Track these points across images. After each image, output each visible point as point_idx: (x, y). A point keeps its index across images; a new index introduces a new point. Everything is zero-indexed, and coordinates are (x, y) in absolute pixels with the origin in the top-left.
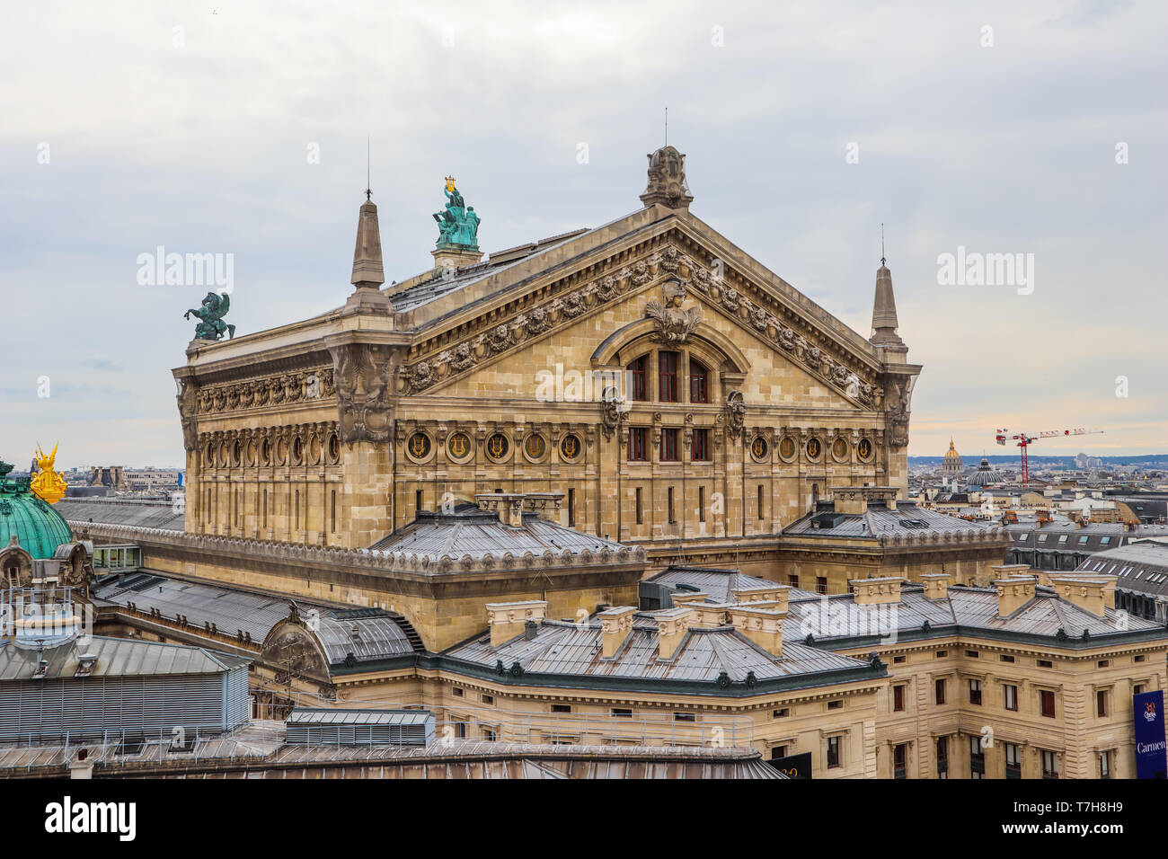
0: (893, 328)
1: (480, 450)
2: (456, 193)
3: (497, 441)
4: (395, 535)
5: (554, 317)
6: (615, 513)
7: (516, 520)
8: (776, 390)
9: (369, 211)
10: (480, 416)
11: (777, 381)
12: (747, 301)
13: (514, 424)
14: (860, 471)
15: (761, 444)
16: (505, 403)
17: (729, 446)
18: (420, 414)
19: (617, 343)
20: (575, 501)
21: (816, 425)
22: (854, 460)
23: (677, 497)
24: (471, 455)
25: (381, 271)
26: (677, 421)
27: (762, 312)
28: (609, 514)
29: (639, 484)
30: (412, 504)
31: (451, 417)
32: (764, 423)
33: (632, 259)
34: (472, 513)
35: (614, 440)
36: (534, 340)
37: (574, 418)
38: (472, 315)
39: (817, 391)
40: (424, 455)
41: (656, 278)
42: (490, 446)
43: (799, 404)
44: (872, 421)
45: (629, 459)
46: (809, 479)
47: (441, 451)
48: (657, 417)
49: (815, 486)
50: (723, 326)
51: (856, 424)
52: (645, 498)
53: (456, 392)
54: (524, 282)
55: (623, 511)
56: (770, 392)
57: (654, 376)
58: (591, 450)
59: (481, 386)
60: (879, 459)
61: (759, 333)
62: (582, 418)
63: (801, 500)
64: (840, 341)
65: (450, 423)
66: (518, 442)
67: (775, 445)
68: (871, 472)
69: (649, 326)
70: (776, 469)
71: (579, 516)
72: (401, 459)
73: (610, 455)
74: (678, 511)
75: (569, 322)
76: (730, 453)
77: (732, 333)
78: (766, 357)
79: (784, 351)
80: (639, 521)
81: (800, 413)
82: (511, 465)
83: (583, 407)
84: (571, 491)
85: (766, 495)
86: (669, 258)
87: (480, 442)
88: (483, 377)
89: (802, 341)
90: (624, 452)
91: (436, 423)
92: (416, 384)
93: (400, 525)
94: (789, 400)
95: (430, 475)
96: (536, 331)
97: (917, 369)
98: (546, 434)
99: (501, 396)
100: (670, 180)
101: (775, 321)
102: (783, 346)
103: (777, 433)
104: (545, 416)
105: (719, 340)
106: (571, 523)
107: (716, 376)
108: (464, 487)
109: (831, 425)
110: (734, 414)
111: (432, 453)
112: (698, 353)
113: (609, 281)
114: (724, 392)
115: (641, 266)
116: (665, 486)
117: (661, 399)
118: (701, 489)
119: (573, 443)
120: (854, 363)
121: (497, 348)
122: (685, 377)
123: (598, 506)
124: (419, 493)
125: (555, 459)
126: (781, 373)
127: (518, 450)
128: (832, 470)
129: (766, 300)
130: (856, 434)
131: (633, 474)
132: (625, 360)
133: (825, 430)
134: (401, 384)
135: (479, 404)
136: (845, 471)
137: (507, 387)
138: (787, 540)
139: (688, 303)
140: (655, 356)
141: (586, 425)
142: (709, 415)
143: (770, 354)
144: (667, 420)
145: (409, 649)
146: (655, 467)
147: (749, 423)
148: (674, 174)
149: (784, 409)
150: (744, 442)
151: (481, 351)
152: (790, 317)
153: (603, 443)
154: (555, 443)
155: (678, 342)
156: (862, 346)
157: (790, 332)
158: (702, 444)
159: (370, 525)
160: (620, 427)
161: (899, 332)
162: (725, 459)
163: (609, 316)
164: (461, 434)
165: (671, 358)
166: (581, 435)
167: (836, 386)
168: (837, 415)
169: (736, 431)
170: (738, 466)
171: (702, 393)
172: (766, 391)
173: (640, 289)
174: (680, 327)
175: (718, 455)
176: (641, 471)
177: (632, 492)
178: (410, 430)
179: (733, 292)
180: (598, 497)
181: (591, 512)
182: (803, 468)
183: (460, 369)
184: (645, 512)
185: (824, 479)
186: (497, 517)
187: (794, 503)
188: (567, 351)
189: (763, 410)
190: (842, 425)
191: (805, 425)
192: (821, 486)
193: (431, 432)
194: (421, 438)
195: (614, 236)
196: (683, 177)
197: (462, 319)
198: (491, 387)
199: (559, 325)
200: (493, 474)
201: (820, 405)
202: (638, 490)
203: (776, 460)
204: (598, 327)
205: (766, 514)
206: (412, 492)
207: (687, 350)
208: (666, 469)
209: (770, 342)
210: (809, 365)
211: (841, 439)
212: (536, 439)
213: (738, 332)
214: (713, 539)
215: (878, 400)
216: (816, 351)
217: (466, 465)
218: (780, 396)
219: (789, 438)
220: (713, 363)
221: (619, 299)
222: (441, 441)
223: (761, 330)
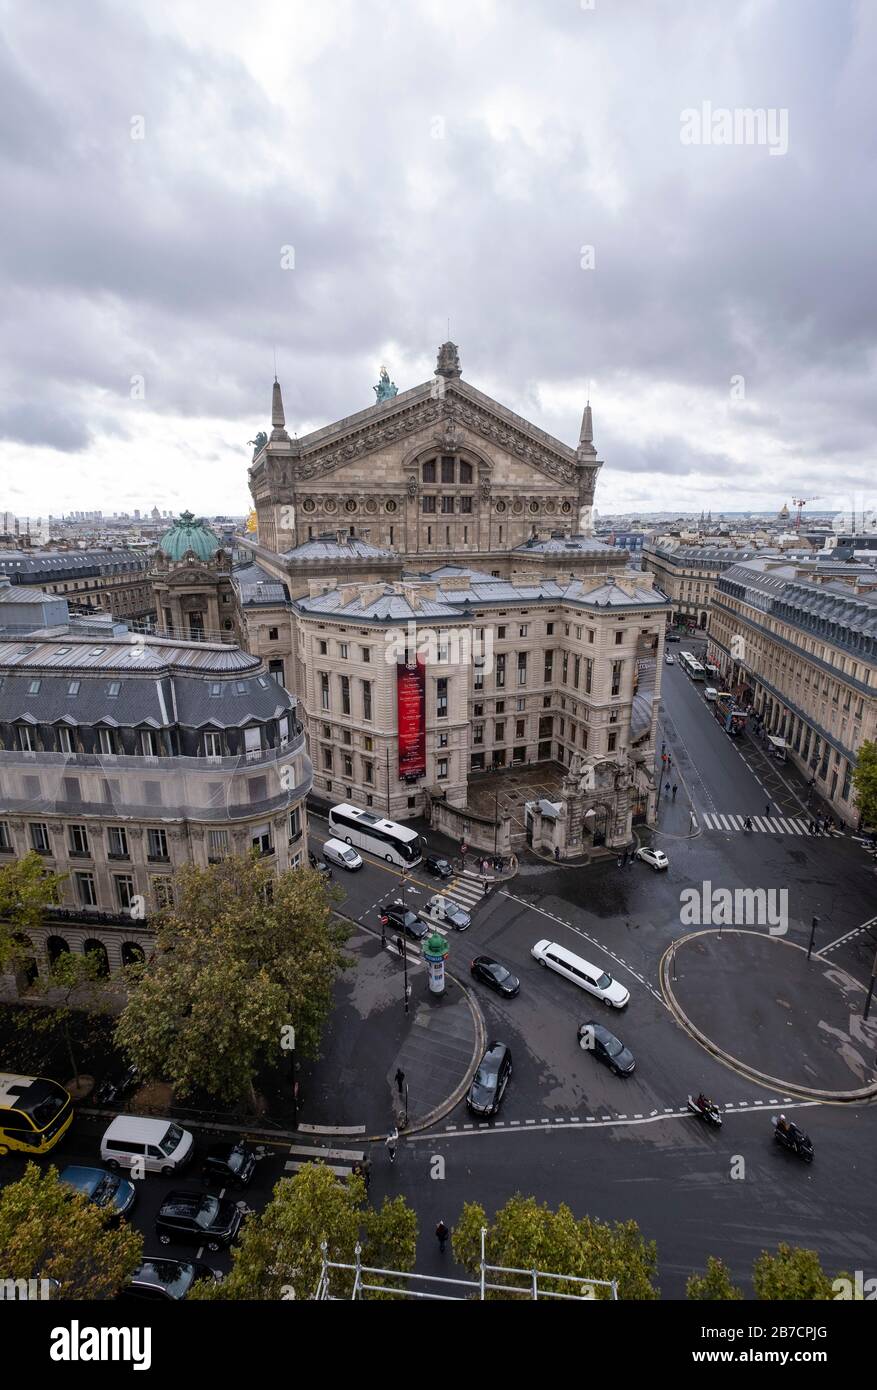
0: (590, 441)
1: (341, 508)
2: (386, 374)
3: (350, 504)
4: (297, 547)
5: (380, 440)
6: (415, 539)
7: (345, 541)
8: (512, 477)
9: (277, 386)
10: (340, 491)
11: (513, 472)
12: (495, 428)
13: (359, 495)
14: (563, 519)
15: (502, 504)
16: (353, 484)
17: (482, 506)
18: (308, 491)
19: (415, 453)
20: (394, 533)
21: (535, 494)
22: (559, 513)
23: (451, 531)
24: (336, 510)
25: (283, 419)
26: (452, 493)
27: (504, 434)
28: (411, 539)
29: (430, 525)
30: (307, 533)
31: (325, 491)
32: (503, 494)
33: (426, 407)
34: (327, 538)
35: (415, 503)
36: (368, 452)
37: (392, 492)
38: (333, 440)
39: (538, 477)
40: (313, 510)
41: (440, 418)
42: (347, 505)
43: (526, 484)
44: (572, 493)
45: (424, 511)
46: (530, 523)
47: (320, 508)
48: (439, 491)
49: (534, 527)
50: (480, 443)
51: (561, 494)
52: (432, 531)
53: (328, 479)
54: (361, 422)
55: (420, 538)
56: (508, 477)
57: (439, 470)
58: (401, 508)
59: (341, 476)
60: (574, 512)
61: (503, 446)
62: (396, 492)
63: (525, 534)
64: (552, 449)
65: (323, 495)
66: (362, 504)
67: (510, 505)
68: (569, 519)
69: (435, 444)
70: (510, 518)
71: (396, 540)
72: (300, 512)
73: (412, 512)
74: (452, 538)
75: (389, 443)
76: (483, 509)
77: (486, 447)
78: (507, 459)
79: (518, 456)
80: (429, 542)
81: (525, 488)
82: (358, 515)
83: (396, 486)
84: (392, 528)
85: (503, 531)
86: (448, 406)
87: (341, 504)
88: (342, 471)
89: (529, 450)
90: (421, 509)
91: (316, 494)
92: (305, 476)
93: (300, 543)
94: (520, 481)
95: (315, 520)
96: (370, 448)
97: (601, 464)
98: (377, 500)
99: (351, 481)
100: (448, 362)
101: (512, 439)
102: (517, 452)
103: (511, 499)
104: (376, 491)
105: (476, 450)
106: (392, 543)
107: (475, 469)
108: (333, 525)
109: (545, 495)
110: (485, 491)
111: (315, 510)
112: (465, 457)
113: (411, 420)
114: (480, 477)
115: (431, 411)
116: (444, 526)
117: (443, 481)
118: (466, 528)
119: (392, 504)
120: (562, 461)
121: (348, 458)
122: (458, 470)
123: (406, 535)
124: (310, 529)
125: (382, 512)
126: (516, 467)
127: (361, 508)
128: (544, 518)
129: (507, 427)
130: (560, 499)
131: (426, 520)
132: (422, 462)
133: (541, 497)
134: (297, 476)
135: (338, 485)
136: (552, 519)
137: (356, 476)
138: (513, 553)
139: (459, 430)
140: (439, 460)
141: (399, 495)
142: (470, 490)
143: (510, 458)
144: (445, 493)
145: (284, 598)
146: (439, 516)
147: (493, 494)
148: (450, 358)
149: (516, 486)
150: (491, 504)
151: (340, 458)
152: (522, 436)
153: (409, 504)
154: (382, 504)
155: (451, 451)
156: (567, 452)
157: (521, 445)
158: (468, 505)
159: (284, 542)
160: (418, 497)
161: (593, 443)
162: (480, 512)
163: (413, 439)
164: (330, 500)
165: (449, 460)
166: (397, 501)
167: (550, 474)
168: (549, 489)
169: (485, 498)
170: (486, 516)
171: (467, 477)
172: (506, 477)
173: (430, 424)
174: (451, 444)
175: (475, 510)
176: (431, 518)
177: (426, 529)
178: (304, 498)
179: (486, 424)
180: (405, 530)
181: (403, 538)
182: (527, 517)
183: (329, 468)
184: (432, 539)
185: (539, 523)
186: (337, 540)
187: (520, 535)
188: (389, 458)
189: (503, 487)
190: (552, 495)
191: (528, 495)
192: (538, 527)
193: (314, 499)
194: (309, 502)
195: (415, 395)
196: (458, 359)
197: (327, 443)
198: (346, 477)
199: (383, 445)
200: (349, 519)
201: (540, 484)
202: (429, 528)
203: (510, 513)
204: (406, 444)
205: (503, 540)
206: (306, 527)
207: (458, 457)
208: (447, 517)
209: (509, 450)
210: (533, 462)
211: (551, 503)
212: (371, 502)
213: (490, 446)
214: (471, 552)
215: (576, 481)
216: (538, 455)
217: (333, 515)
218: (513, 479)
219: (519, 503)
220: (474, 463)
221: (418, 429)
222: (320, 504)
223: (504, 444)
